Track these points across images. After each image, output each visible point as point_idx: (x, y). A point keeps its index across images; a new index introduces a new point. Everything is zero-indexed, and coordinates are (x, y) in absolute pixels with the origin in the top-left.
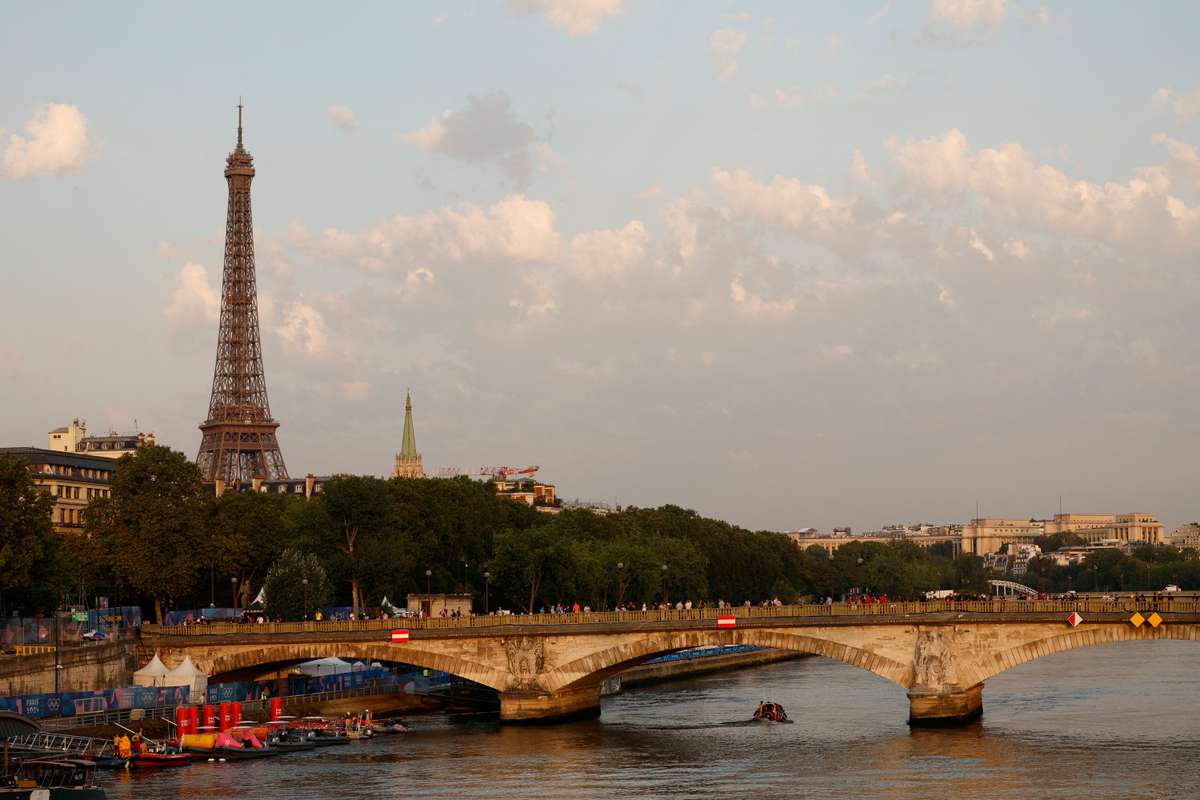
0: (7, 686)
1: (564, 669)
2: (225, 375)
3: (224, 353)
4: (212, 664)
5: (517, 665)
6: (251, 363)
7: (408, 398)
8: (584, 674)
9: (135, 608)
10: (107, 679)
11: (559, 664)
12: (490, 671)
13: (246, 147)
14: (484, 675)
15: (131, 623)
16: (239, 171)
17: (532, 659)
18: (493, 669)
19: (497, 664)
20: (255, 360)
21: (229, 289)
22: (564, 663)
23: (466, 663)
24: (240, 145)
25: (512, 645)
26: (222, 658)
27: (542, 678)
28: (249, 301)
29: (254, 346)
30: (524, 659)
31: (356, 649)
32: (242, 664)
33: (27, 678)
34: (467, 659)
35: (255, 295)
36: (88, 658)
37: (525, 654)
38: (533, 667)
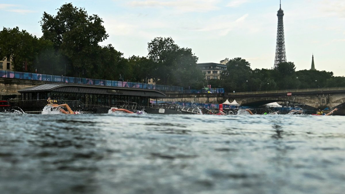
0: (181, 100)
1: (335, 102)
2: (277, 61)
3: (277, 56)
4: (241, 102)
5: (321, 101)
6: (283, 58)
7: (313, 56)
8: (340, 104)
9: (223, 89)
10: (210, 102)
11: (333, 101)
12: (314, 103)
13: (282, 9)
14: (312, 104)
15: (222, 92)
16: (280, 14)
17: (325, 99)
18: (315, 103)
19: (316, 101)
20: (284, 57)
21: (278, 41)
22: (335, 101)
23: (307, 101)
24: (280, 8)
25: (320, 96)
26: (244, 101)
27: (329, 105)
28: (283, 44)
29: (284, 54)
30: (323, 100)
31: (278, 98)
32: (249, 102)
33: (186, 99)
34: (307, 100)
35: (284, 42)
36: (204, 96)
37: (323, 99)
38: (326, 102)
